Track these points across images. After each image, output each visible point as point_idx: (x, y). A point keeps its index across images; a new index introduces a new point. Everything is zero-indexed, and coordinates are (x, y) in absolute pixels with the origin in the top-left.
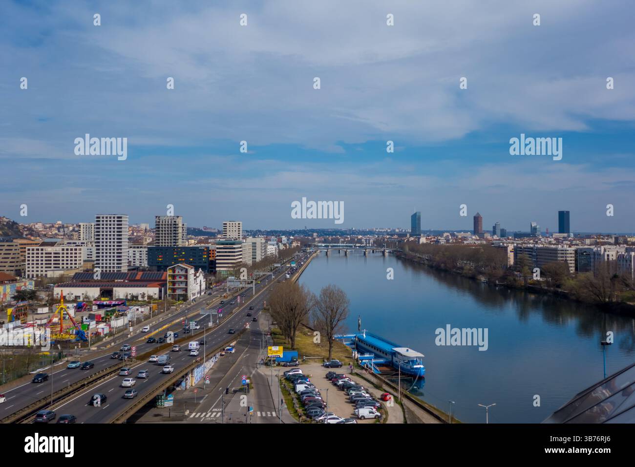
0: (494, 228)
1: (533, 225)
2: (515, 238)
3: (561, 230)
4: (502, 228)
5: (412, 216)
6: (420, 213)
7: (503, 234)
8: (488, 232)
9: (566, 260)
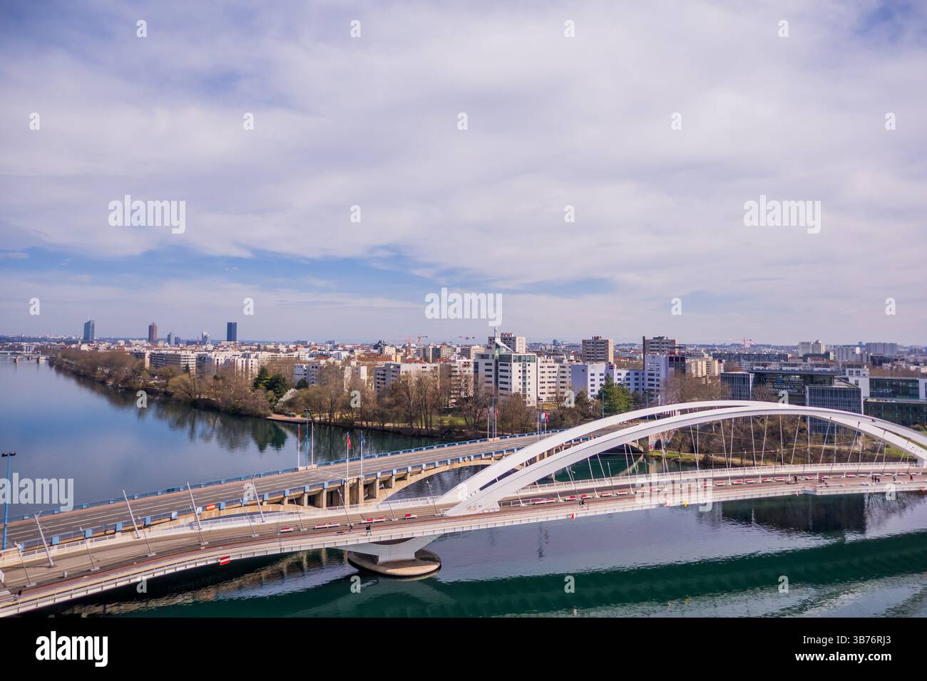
0: (169, 336)
1: (204, 334)
2: (187, 345)
3: (229, 339)
4: (177, 336)
5: (86, 324)
6: (94, 321)
7: (177, 342)
8: (162, 339)
9: (188, 365)
